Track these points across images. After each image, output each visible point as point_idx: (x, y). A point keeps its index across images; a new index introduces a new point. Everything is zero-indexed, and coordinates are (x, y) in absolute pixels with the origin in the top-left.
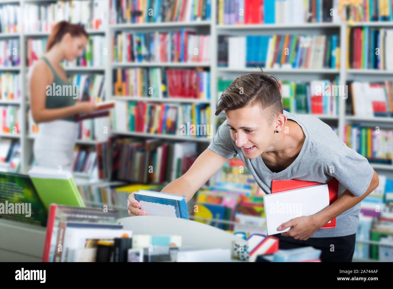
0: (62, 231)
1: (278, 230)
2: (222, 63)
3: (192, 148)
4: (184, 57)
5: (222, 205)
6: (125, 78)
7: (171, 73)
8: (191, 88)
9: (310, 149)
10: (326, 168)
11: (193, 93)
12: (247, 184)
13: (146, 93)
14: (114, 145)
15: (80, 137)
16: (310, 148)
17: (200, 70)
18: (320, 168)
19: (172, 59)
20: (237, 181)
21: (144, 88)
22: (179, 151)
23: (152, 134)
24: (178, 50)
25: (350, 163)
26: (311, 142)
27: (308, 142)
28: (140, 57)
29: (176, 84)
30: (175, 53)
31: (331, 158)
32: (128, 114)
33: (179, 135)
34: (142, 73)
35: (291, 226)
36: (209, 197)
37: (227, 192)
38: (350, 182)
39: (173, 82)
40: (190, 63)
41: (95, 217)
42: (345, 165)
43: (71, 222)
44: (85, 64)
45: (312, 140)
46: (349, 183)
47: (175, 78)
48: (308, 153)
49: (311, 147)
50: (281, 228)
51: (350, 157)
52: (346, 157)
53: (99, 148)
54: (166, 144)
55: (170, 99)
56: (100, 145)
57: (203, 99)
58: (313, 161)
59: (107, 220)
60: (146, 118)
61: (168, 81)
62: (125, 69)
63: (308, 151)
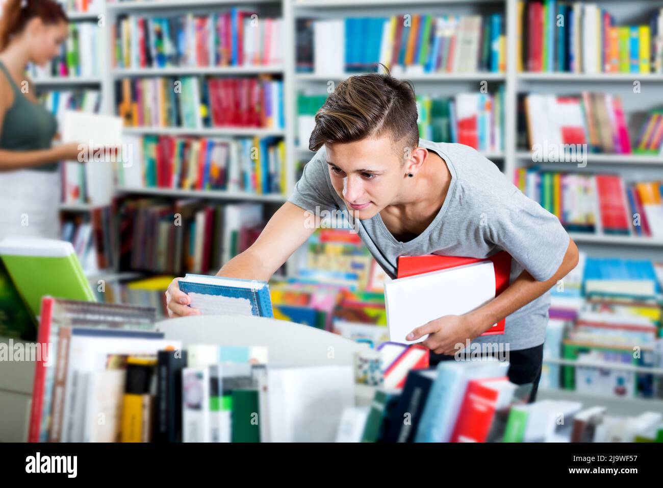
0: (65, 341)
1: (408, 339)
2: (304, 66)
3: (255, 213)
4: (238, 57)
5: (311, 306)
6: (136, 95)
7: (215, 86)
8: (251, 110)
9: (459, 199)
10: (488, 230)
11: (255, 118)
12: (351, 271)
13: (174, 120)
14: (123, 210)
15: (63, 198)
16: (460, 196)
17: (266, 80)
18: (477, 231)
19: (218, 61)
20: (334, 267)
21: (169, 112)
22: (234, 219)
23: (186, 191)
24: (227, 45)
25: (528, 221)
26: (462, 186)
27: (456, 186)
28: (162, 59)
29: (224, 104)
30: (222, 49)
31: (495, 212)
32: (144, 157)
33: (232, 191)
34: (166, 86)
35: (431, 332)
36: (289, 295)
37: (318, 285)
38: (528, 255)
39: (219, 101)
40: (248, 67)
41: (118, 319)
42: (519, 225)
43: (79, 327)
44: (65, 72)
45: (462, 183)
46: (526, 257)
47: (224, 94)
48: (457, 206)
49: (462, 195)
50: (413, 336)
51: (527, 211)
52: (520, 211)
53: (96, 216)
54: (211, 207)
55: (216, 130)
56: (98, 212)
57: (272, 128)
58: (465, 218)
59: (138, 324)
60: (176, 163)
61: (212, 99)
62: (135, 80)
63: (456, 202)
